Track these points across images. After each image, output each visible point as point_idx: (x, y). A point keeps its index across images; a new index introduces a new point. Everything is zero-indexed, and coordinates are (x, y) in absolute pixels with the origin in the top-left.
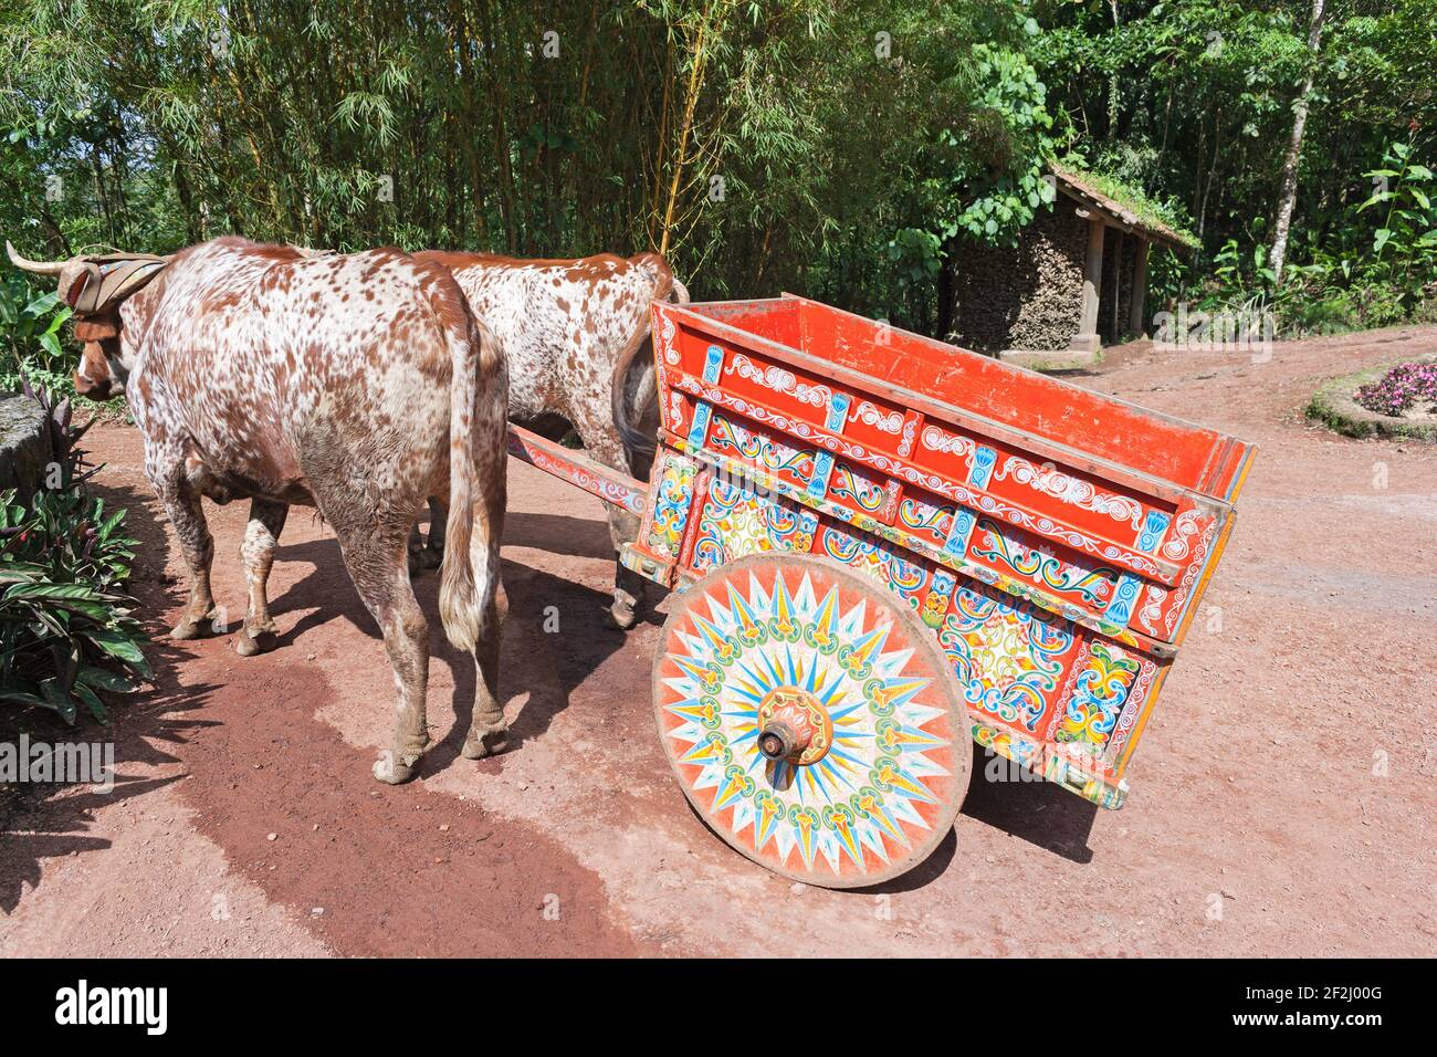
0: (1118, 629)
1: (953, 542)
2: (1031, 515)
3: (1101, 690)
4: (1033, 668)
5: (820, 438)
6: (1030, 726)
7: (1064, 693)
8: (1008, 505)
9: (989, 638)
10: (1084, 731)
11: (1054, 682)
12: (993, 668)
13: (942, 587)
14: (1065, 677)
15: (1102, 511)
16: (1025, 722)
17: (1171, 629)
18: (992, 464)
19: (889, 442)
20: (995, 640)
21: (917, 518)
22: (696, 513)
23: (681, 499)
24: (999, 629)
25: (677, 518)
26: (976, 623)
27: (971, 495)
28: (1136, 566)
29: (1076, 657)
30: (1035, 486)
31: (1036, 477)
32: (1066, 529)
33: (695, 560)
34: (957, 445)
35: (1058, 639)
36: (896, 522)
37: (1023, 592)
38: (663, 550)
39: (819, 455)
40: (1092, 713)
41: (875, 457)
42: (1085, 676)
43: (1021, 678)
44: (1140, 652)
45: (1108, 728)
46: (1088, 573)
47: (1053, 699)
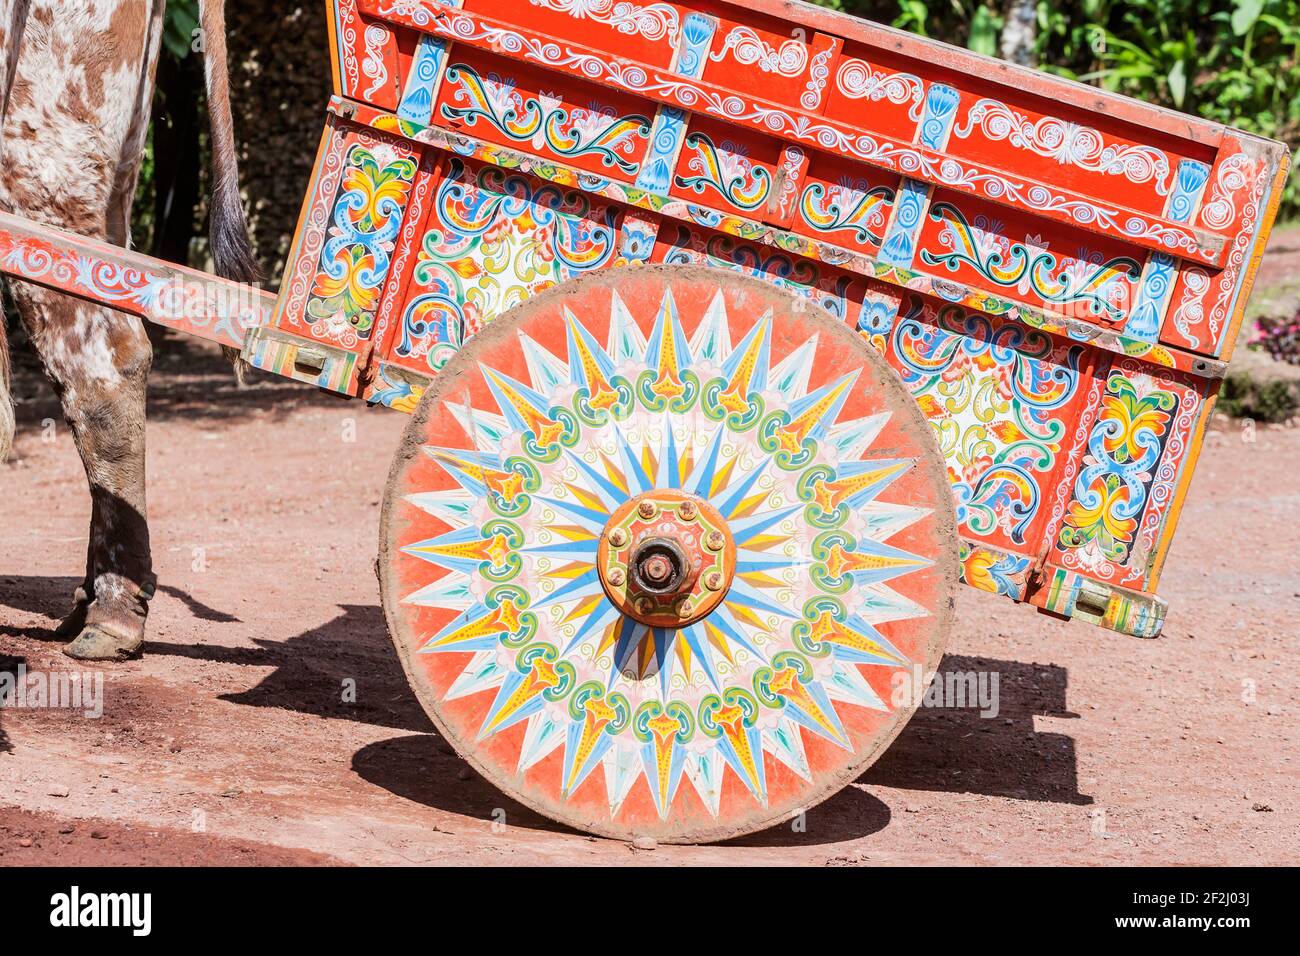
0: (1145, 345)
1: (893, 242)
2: (1017, 182)
3: (1124, 449)
4: (1020, 436)
5: (665, 90)
6: (1017, 537)
7: (1067, 470)
8: (982, 171)
9: (950, 399)
10: (1101, 522)
11: (1052, 454)
12: (958, 449)
13: (876, 322)
14: (1066, 444)
15: (1114, 171)
16: (1008, 531)
17: (1218, 335)
18: (953, 113)
19: (787, 90)
20: (959, 401)
21: (829, 213)
22: (407, 251)
23: (381, 224)
24: (966, 381)
25: (370, 263)
26: (929, 376)
27: (924, 160)
28: (1169, 243)
29: (1084, 406)
30: (1016, 142)
31: (1018, 128)
32: (1069, 198)
33: (402, 339)
34: (894, 87)
35: (1057, 382)
36: (795, 224)
37: (1009, 306)
38: (338, 327)
39: (660, 120)
40: (1111, 489)
41: (765, 113)
42: (1100, 431)
43: (1002, 457)
44: (1178, 375)
45: (1136, 509)
46: (1096, 268)
47: (1049, 482)
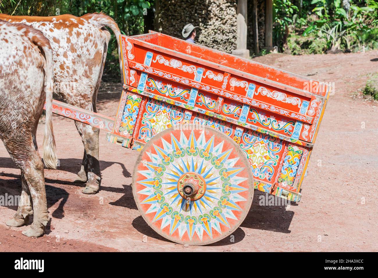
0: (295, 140)
1: (242, 117)
2: (268, 105)
3: (292, 162)
4: (270, 158)
5: (193, 84)
6: (269, 180)
7: (280, 166)
8: (260, 103)
9: (255, 150)
10: (287, 177)
11: (277, 162)
12: (257, 161)
13: (238, 134)
14: (280, 160)
15: (289, 102)
16: (268, 178)
17: (311, 138)
18: (254, 89)
19: (219, 84)
20: (257, 150)
21: (228, 110)
22: (140, 117)
23: (134, 111)
24: (258, 147)
25: (132, 120)
26: (250, 145)
27: (248, 100)
28: (301, 118)
29: (283, 152)
30: (268, 96)
31: (268, 93)
32: (279, 109)
33: (139, 136)
34: (242, 84)
35: (278, 147)
36: (221, 113)
37: (266, 131)
38: (126, 133)
39: (192, 90)
40: (289, 170)
41: (214, 90)
42: (287, 158)
43: (266, 163)
44: (303, 147)
45: (294, 175)
46: (286, 123)
47: (276, 168)
